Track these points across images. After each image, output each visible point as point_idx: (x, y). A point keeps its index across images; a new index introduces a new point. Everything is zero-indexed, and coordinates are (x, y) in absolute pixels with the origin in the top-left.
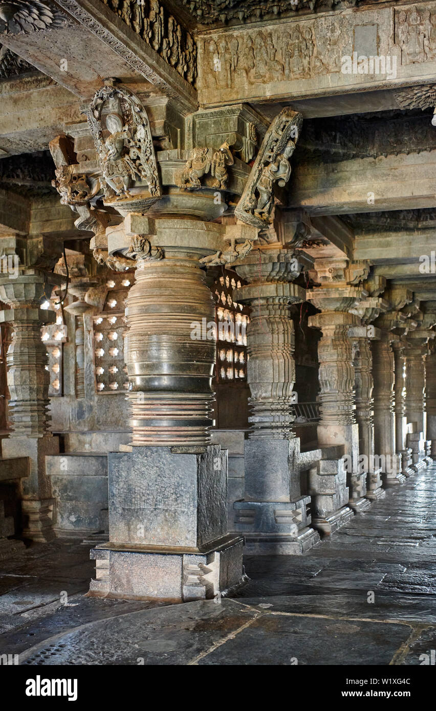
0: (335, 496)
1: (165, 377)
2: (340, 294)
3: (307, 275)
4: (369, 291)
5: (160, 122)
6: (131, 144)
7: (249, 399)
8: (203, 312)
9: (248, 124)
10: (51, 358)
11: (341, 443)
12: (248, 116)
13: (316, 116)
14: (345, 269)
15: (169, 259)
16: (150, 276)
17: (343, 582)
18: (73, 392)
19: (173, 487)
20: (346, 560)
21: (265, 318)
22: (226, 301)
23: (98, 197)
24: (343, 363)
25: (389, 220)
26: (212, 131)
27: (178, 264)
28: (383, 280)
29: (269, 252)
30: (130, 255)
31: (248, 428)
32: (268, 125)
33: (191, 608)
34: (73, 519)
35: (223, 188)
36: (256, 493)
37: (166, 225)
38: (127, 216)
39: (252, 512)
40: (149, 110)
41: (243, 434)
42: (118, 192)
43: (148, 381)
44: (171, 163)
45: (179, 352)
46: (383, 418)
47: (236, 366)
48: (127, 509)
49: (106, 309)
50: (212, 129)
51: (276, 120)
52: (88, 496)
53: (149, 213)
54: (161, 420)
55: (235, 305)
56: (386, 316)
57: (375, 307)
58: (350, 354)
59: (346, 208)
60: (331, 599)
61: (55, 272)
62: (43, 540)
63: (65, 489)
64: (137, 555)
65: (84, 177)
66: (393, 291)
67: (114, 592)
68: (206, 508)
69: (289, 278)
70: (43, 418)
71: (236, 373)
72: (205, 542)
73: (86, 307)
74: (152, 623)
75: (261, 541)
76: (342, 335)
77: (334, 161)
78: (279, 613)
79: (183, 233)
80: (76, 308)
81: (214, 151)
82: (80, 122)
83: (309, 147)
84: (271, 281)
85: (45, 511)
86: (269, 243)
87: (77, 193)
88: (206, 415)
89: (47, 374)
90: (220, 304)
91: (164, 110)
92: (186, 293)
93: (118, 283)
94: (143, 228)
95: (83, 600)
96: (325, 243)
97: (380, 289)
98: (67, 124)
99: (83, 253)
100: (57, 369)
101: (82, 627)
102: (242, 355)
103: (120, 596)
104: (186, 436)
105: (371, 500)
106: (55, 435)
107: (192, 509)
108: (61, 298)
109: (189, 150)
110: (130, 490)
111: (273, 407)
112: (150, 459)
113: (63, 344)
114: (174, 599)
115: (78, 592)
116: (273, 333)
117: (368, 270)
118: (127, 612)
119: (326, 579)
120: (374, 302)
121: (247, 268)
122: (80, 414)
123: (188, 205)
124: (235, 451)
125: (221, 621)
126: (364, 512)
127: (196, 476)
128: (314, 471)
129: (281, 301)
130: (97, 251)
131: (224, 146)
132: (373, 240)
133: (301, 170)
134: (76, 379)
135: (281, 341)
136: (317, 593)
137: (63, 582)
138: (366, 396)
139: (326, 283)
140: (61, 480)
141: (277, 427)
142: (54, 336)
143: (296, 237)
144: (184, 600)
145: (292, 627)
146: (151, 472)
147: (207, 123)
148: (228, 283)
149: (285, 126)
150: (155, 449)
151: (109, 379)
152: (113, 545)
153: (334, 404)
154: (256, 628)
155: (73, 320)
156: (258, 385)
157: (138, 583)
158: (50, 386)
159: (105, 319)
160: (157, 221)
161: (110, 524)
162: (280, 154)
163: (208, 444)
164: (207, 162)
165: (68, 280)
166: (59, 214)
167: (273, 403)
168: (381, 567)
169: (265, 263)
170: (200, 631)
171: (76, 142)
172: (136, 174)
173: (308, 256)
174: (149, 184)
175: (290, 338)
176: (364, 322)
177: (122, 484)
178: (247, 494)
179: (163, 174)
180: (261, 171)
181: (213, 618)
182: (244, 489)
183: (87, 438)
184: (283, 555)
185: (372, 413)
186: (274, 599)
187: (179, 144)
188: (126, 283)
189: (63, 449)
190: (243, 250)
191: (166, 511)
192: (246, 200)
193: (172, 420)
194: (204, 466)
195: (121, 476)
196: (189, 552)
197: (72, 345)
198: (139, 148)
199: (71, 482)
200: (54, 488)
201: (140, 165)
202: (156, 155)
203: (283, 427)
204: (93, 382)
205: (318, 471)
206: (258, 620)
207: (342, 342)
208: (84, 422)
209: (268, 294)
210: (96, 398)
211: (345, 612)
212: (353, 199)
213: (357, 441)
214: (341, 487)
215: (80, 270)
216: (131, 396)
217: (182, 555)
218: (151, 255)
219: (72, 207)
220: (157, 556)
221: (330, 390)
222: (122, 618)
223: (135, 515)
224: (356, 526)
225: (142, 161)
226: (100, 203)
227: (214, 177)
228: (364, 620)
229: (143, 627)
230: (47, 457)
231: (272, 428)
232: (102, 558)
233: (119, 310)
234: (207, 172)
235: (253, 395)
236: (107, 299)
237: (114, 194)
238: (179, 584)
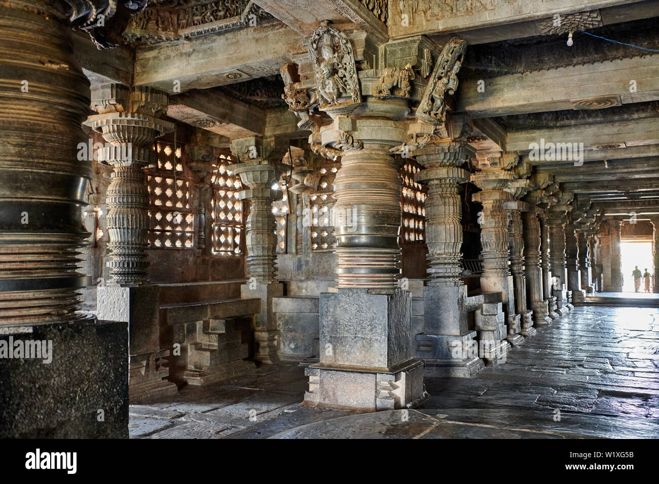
0: (495, 332)
1: (364, 236)
2: (496, 177)
3: (471, 163)
4: (519, 174)
5: (360, 50)
6: (339, 67)
7: (427, 255)
8: (392, 187)
9: (425, 50)
10: (278, 225)
11: (500, 291)
12: (426, 44)
13: (477, 43)
14: (500, 158)
15: (367, 149)
16: (353, 161)
17: (504, 400)
18: (294, 251)
19: (369, 320)
20: (506, 383)
21: (439, 194)
22: (409, 183)
23: (315, 105)
24: (500, 229)
25: (533, 121)
26: (399, 56)
27: (374, 152)
28: (529, 166)
29: (442, 145)
30: (338, 147)
31: (426, 278)
32: (440, 51)
33: (383, 416)
34: (292, 346)
35: (407, 96)
36: (433, 327)
37: (364, 124)
38: (335, 117)
39: (430, 343)
40: (352, 42)
41: (422, 282)
42: (329, 100)
43: (350, 239)
44: (368, 79)
45: (374, 217)
46: (533, 273)
47: (417, 231)
48: (334, 337)
49: (319, 190)
50: (399, 54)
51: (447, 47)
52: (304, 329)
53: (352, 116)
54: (360, 268)
55: (416, 184)
56: (532, 194)
57: (524, 186)
58: (505, 222)
59: (500, 111)
60: (495, 412)
61: (283, 162)
62: (269, 362)
63: (286, 323)
64: (341, 373)
65: (305, 91)
66: (538, 175)
67: (323, 402)
68: (395, 337)
69: (457, 164)
70: (271, 271)
71: (417, 236)
72: (393, 364)
73: (305, 188)
74: (352, 427)
75: (437, 366)
76: (498, 208)
77: (490, 77)
78: (453, 422)
79: (377, 129)
80: (297, 188)
81: (401, 69)
82: (303, 53)
83: (471, 67)
84: (443, 166)
85: (272, 339)
86: (441, 138)
87: (300, 103)
88: (394, 265)
89: (275, 237)
90: (405, 185)
91: (364, 42)
92: (380, 174)
93: (329, 170)
94: (348, 126)
95: (299, 407)
96: (484, 139)
97: (527, 173)
98: (293, 54)
99: (303, 149)
100: (283, 233)
101: (298, 428)
102: (421, 223)
103: (328, 405)
104: (379, 281)
105: (525, 336)
106: (280, 282)
107: (383, 337)
108: (286, 181)
109: (382, 69)
110: (336, 322)
111: (446, 261)
112: (351, 299)
113: (288, 215)
114: (369, 409)
115: (295, 402)
116: (445, 205)
117: (517, 159)
118: (333, 417)
119: (490, 397)
120: (523, 183)
121: (425, 157)
122: (299, 267)
123: (381, 109)
124: (416, 296)
125: (407, 427)
126: (520, 346)
127: (387, 312)
128: (478, 312)
129: (451, 181)
130: (314, 144)
131: (408, 66)
132: (522, 136)
133: (465, 85)
134: (297, 241)
135: (452, 211)
136: (484, 408)
137: (285, 394)
138: (518, 254)
139: (486, 168)
140: (284, 316)
141: (449, 277)
142: (281, 209)
143: (462, 134)
144: (377, 410)
145: (465, 433)
146: (352, 308)
147: (395, 50)
148: (410, 169)
149: (453, 50)
150: (355, 291)
151: (320, 241)
152: (322, 365)
153: (493, 260)
154: (435, 434)
155: (295, 197)
156: (434, 245)
157: (342, 395)
158: (277, 246)
159: (318, 197)
160: (358, 121)
161: (320, 348)
162: (450, 71)
163: (396, 288)
164: (395, 78)
165: (292, 168)
166: (286, 120)
167: (446, 258)
168: (535, 389)
169: (439, 153)
170: (391, 434)
171: (300, 66)
172: (343, 88)
173: (472, 148)
174: (352, 94)
175: (458, 209)
176: (514, 198)
177: (330, 318)
178: (426, 329)
179: (362, 88)
180: (435, 83)
181: (400, 424)
182: (423, 324)
183: (304, 285)
184: (455, 378)
185: (524, 268)
186: (449, 411)
187: (374, 66)
188: (334, 170)
189: (286, 292)
190: (422, 141)
191: (364, 339)
192: (424, 105)
193: (369, 268)
194: (393, 304)
195: (329, 311)
196: (381, 372)
197: (294, 216)
198: (345, 69)
199: (291, 318)
200: (279, 322)
201: (346, 81)
202: (358, 74)
203: (453, 277)
204: (309, 243)
205: (482, 311)
206: (436, 427)
207: (499, 213)
208: (302, 273)
209: (441, 176)
210: (311, 255)
211: (507, 423)
212: (506, 105)
213: (512, 289)
214: (500, 325)
215: (301, 161)
216: (337, 251)
217: (375, 374)
218: (353, 146)
219: (296, 113)
220: (356, 374)
221: (490, 249)
222: (329, 422)
223: (340, 341)
224: (513, 356)
225: (348, 78)
226: (316, 110)
227: (400, 89)
228: (524, 430)
229: (346, 430)
230: (273, 298)
231: (445, 277)
232: (314, 375)
233: (329, 190)
234: (395, 85)
235: (430, 252)
236: (320, 182)
237: (326, 102)
238: (373, 397)
